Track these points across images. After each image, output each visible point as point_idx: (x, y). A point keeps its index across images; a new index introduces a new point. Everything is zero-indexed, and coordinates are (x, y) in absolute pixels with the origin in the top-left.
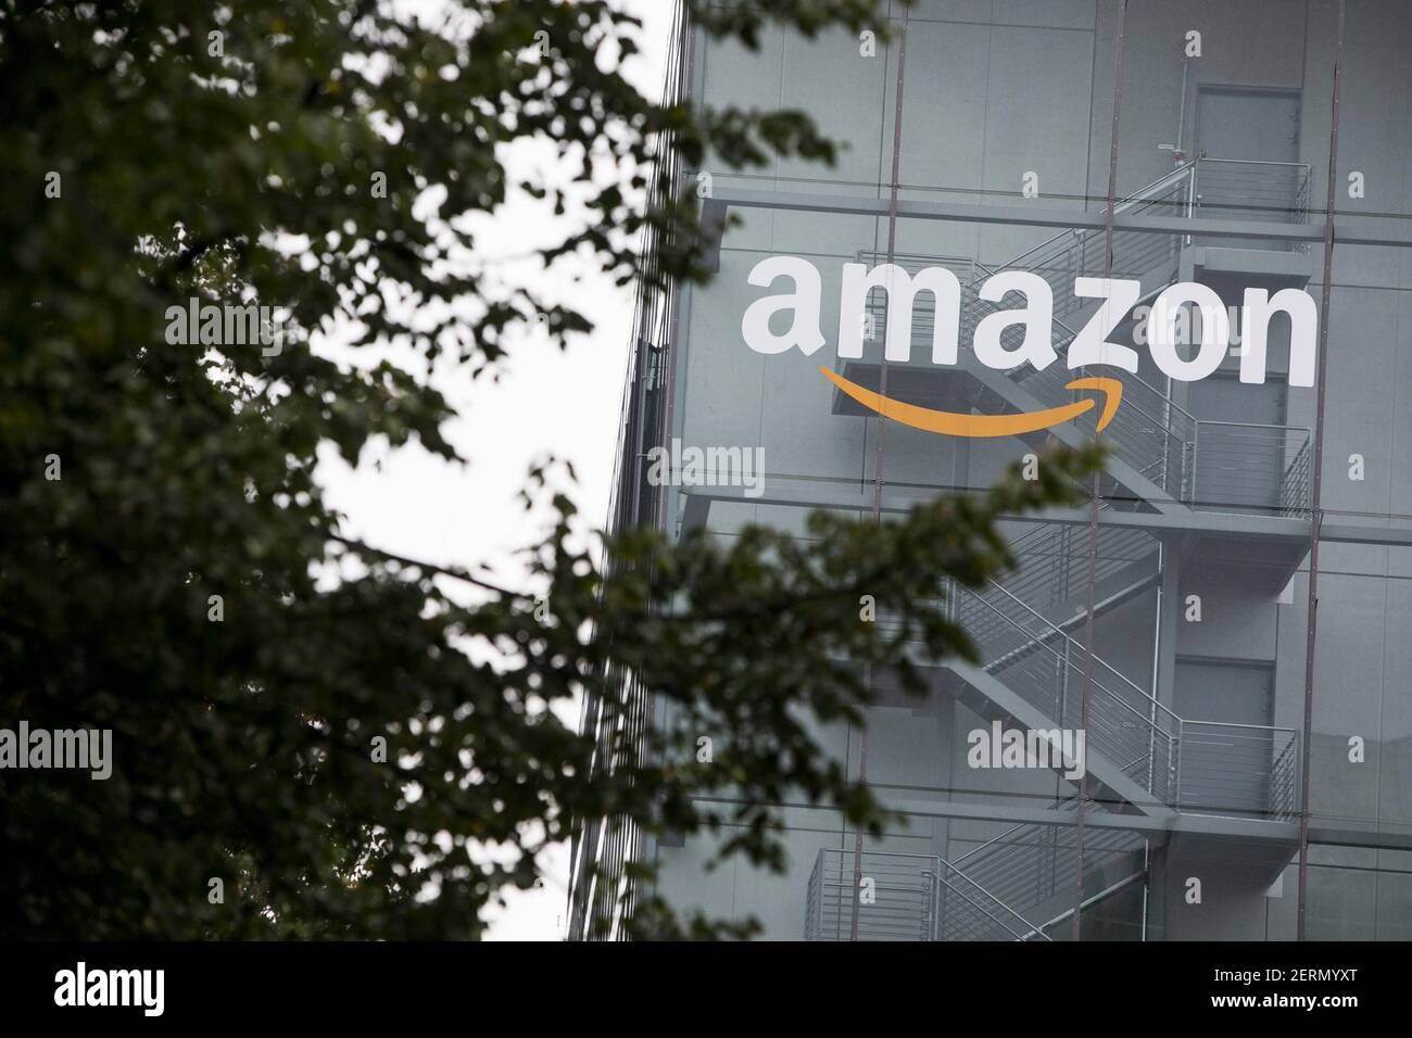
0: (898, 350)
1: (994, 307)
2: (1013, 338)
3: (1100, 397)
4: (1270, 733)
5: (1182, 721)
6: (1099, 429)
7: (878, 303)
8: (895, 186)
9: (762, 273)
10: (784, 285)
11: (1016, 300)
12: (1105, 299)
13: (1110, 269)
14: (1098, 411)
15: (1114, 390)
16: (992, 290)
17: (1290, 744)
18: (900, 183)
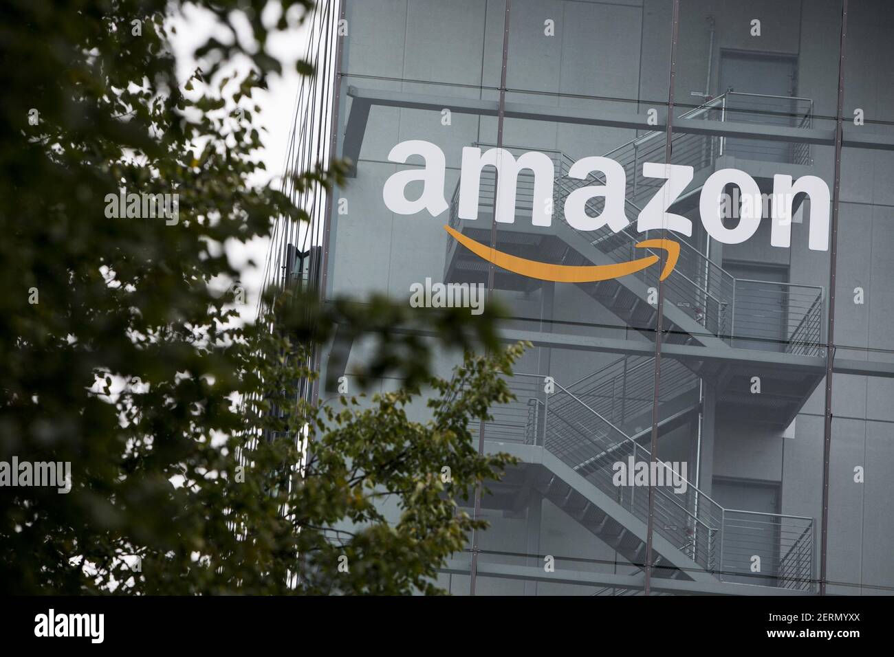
0: (505, 214)
1: (578, 183)
2: (595, 207)
3: (663, 254)
4: (778, 519)
5: (724, 510)
6: (662, 278)
7: (490, 176)
8: (503, 90)
9: (399, 153)
10: (416, 163)
11: (597, 179)
12: (666, 180)
13: (670, 157)
14: (661, 265)
15: (674, 249)
16: (579, 170)
17: (807, 530)
18: (507, 87)
